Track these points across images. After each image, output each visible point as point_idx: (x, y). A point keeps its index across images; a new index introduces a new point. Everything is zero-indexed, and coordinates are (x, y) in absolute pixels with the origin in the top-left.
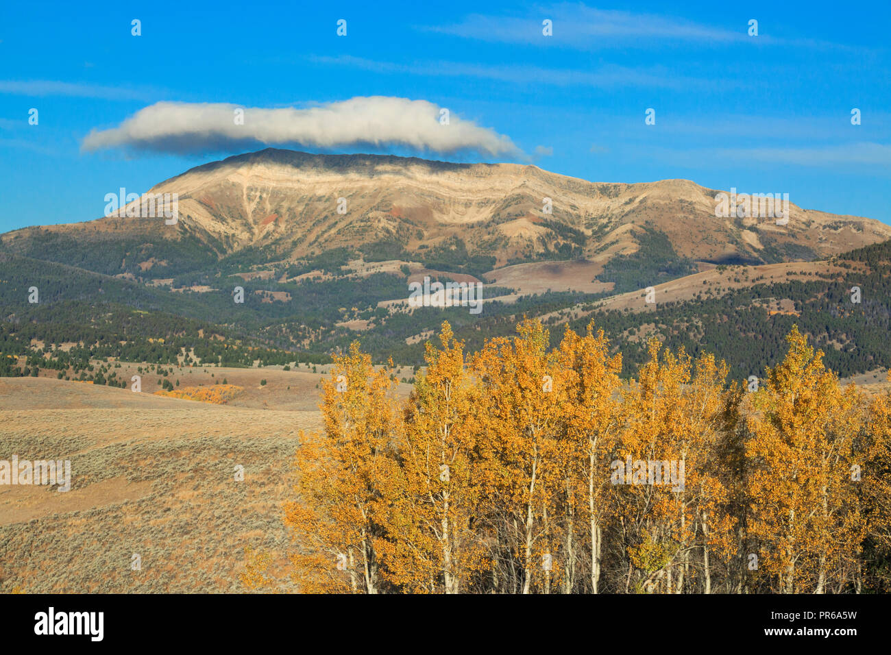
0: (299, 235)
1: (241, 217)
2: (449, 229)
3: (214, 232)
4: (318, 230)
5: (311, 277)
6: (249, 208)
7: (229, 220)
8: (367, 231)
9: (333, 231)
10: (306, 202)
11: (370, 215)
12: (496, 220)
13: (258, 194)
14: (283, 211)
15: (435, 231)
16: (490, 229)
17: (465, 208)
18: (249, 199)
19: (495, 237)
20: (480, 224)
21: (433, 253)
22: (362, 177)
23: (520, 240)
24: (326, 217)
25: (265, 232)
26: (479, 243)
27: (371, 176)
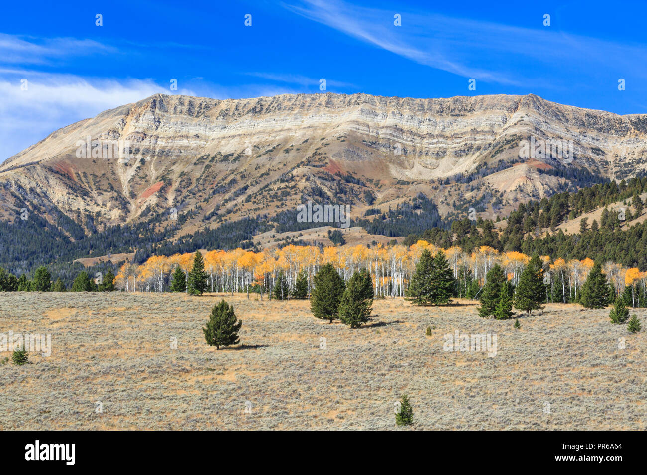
0: (192, 207)
1: (112, 188)
2: (411, 187)
4: (219, 199)
6: (125, 176)
7: (94, 193)
8: (288, 194)
9: (242, 198)
10: (207, 163)
11: (294, 173)
12: (483, 170)
13: (139, 156)
14: (174, 177)
15: (392, 191)
16: (474, 183)
17: (437, 159)
19: (481, 194)
20: (459, 178)
21: (388, 220)
22: (287, 125)
23: (519, 196)
24: (234, 181)
25: (144, 208)
26: (458, 203)
27: (299, 123)
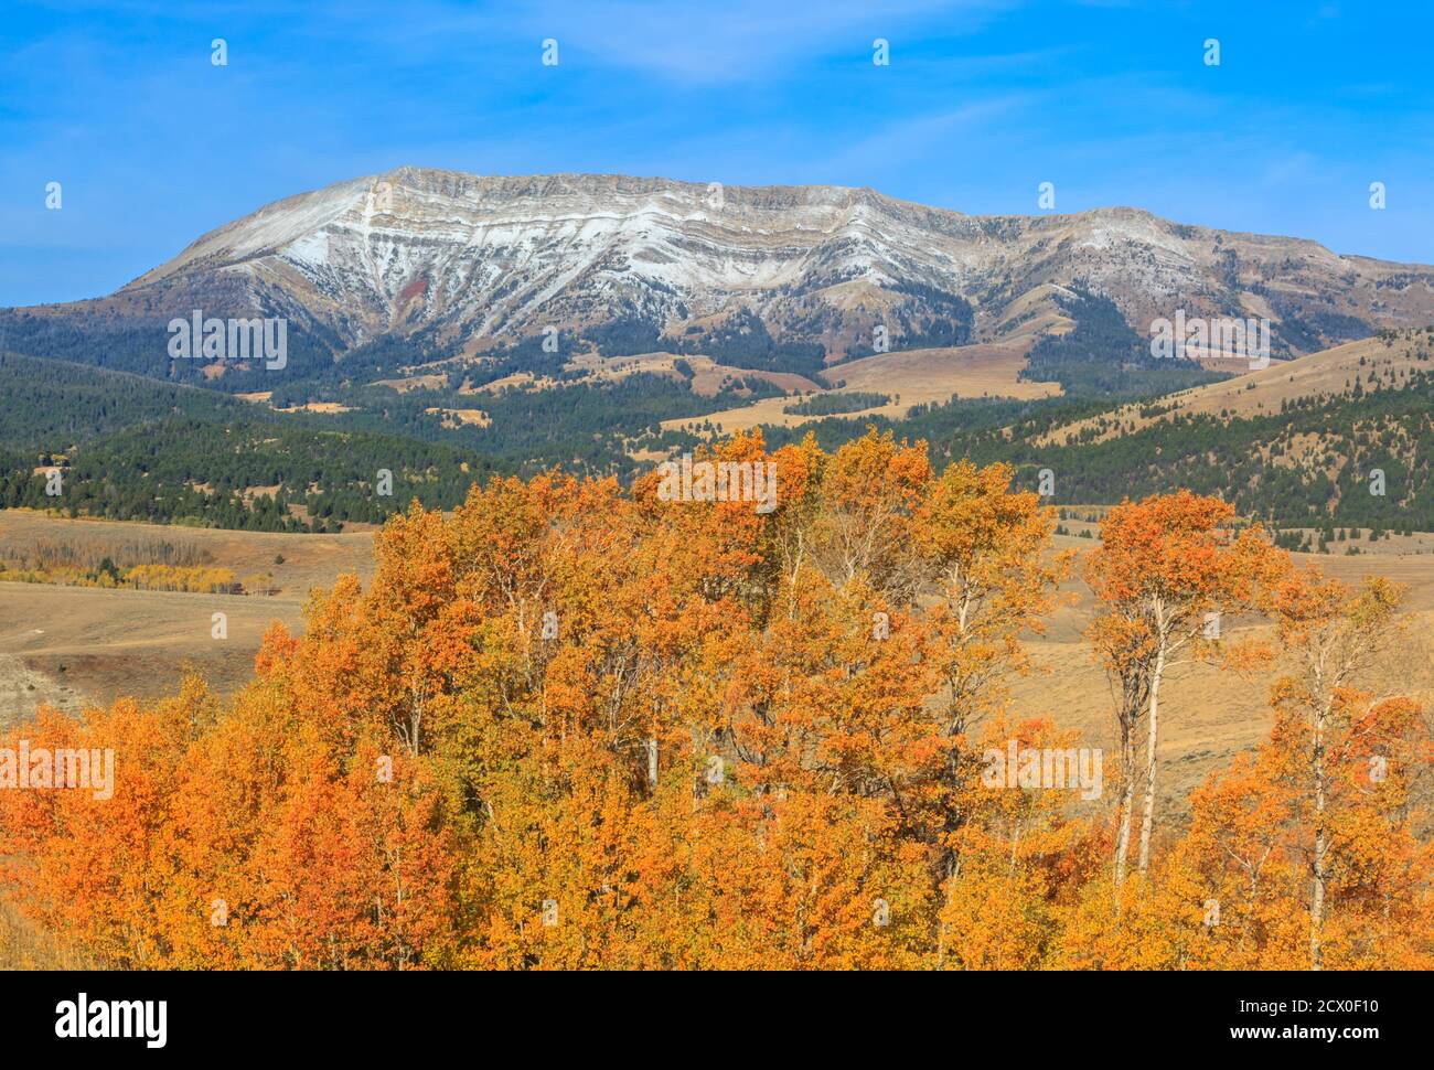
0: (471, 314)
1: (365, 286)
3: (321, 312)
5: (517, 385)
6: (377, 270)
7: (345, 292)
8: (592, 304)
9: (532, 306)
10: (475, 257)
11: (595, 277)
12: (812, 282)
13: (390, 246)
14: (438, 273)
16: (806, 298)
18: (375, 255)
19: (815, 311)
20: (786, 290)
21: (715, 339)
23: (861, 316)
24: (514, 283)
25: (408, 312)
26: (790, 322)
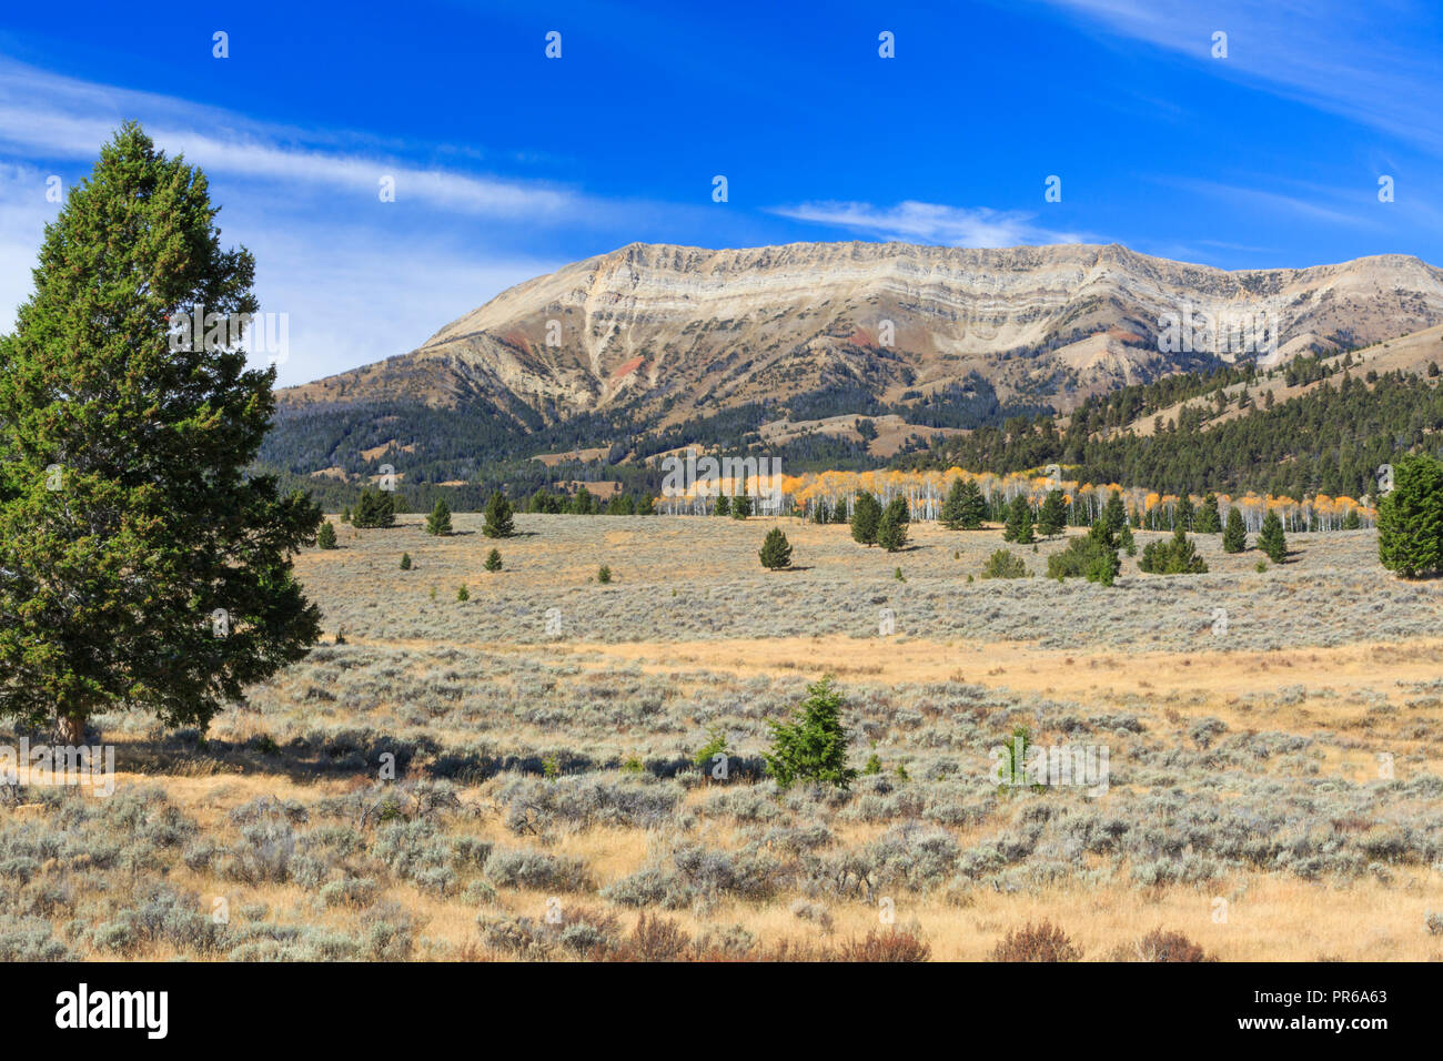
0: (680, 389)
1: (578, 365)
2: (962, 363)
3: (526, 393)
4: (715, 378)
6: (595, 348)
7: (555, 371)
8: (804, 372)
9: (744, 378)
10: (698, 331)
11: (812, 344)
12: (1054, 341)
13: (612, 324)
14: (658, 350)
15: (937, 368)
16: (1041, 358)
18: (596, 334)
19: (1050, 373)
22: (802, 283)
23: (1099, 375)
24: (734, 356)
25: (619, 389)
26: (1021, 384)
27: (817, 280)
